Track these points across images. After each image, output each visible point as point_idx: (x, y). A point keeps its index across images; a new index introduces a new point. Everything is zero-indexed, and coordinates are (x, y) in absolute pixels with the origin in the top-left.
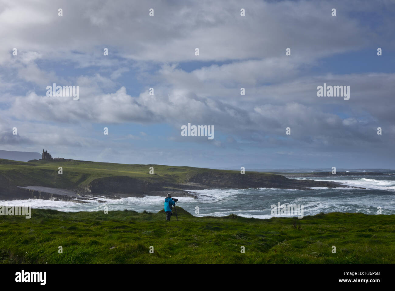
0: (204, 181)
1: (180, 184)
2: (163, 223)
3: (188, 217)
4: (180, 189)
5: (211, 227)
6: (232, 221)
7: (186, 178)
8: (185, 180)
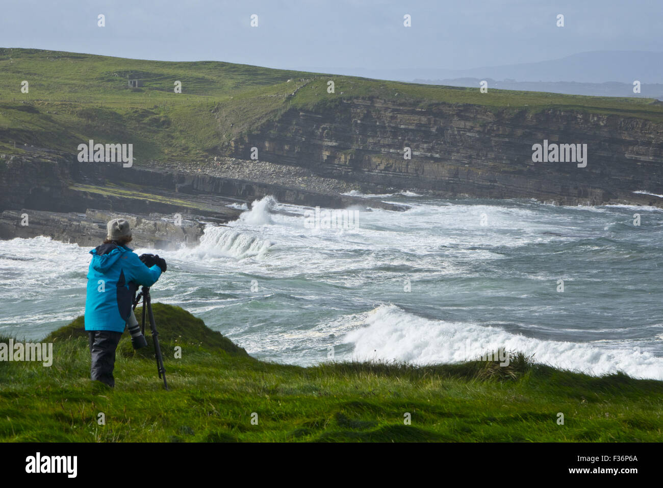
0: (326, 154)
1: (180, 168)
2: (76, 400)
3: (226, 367)
4: (179, 202)
5: (368, 425)
6: (497, 394)
7: (218, 135)
8: (209, 144)
